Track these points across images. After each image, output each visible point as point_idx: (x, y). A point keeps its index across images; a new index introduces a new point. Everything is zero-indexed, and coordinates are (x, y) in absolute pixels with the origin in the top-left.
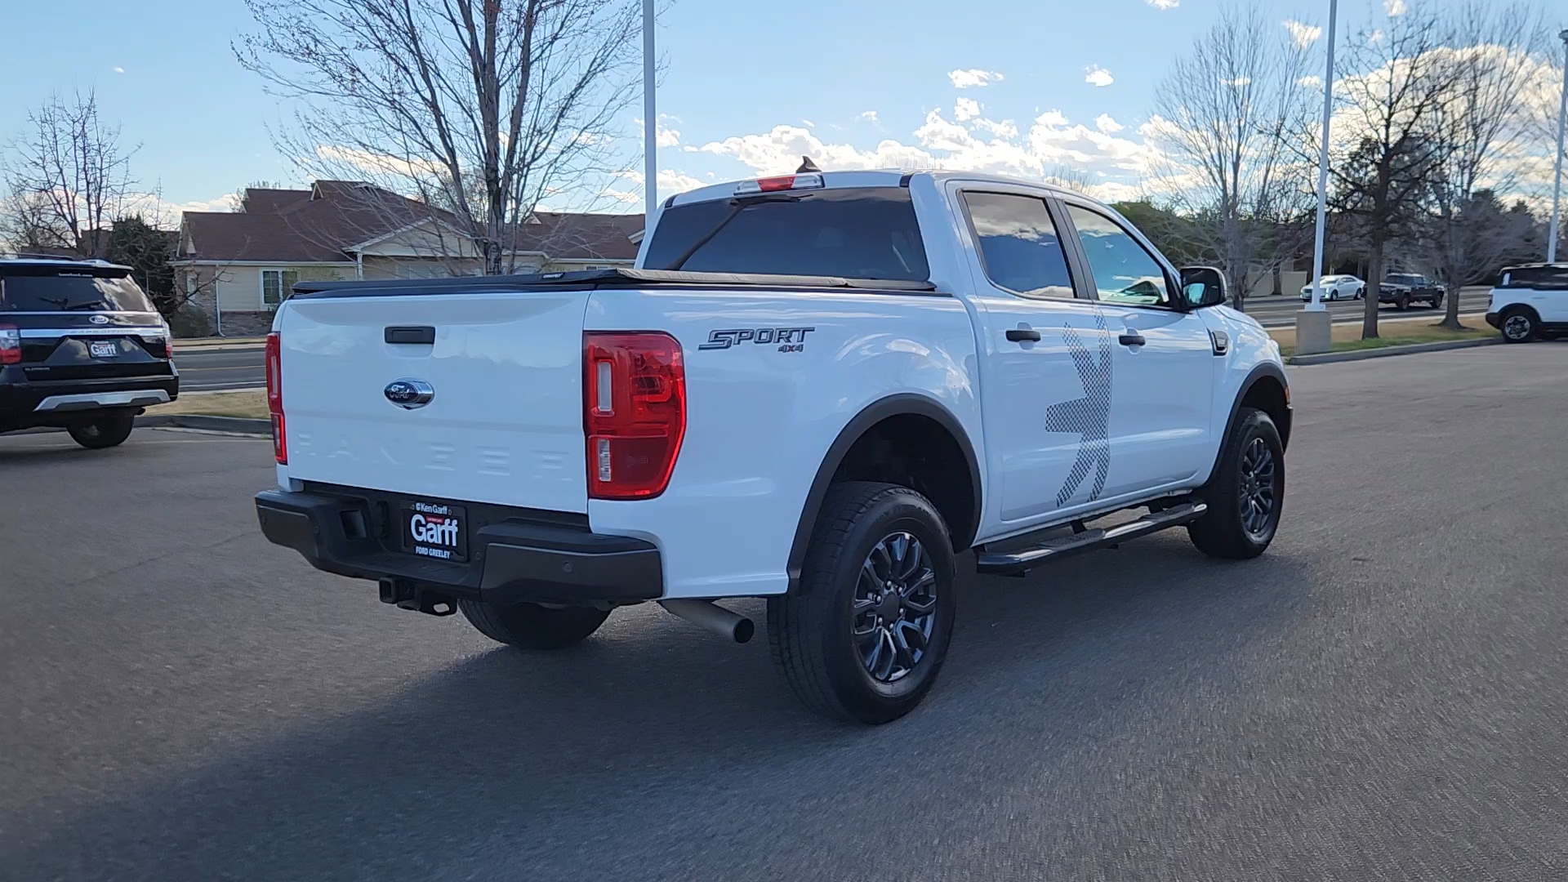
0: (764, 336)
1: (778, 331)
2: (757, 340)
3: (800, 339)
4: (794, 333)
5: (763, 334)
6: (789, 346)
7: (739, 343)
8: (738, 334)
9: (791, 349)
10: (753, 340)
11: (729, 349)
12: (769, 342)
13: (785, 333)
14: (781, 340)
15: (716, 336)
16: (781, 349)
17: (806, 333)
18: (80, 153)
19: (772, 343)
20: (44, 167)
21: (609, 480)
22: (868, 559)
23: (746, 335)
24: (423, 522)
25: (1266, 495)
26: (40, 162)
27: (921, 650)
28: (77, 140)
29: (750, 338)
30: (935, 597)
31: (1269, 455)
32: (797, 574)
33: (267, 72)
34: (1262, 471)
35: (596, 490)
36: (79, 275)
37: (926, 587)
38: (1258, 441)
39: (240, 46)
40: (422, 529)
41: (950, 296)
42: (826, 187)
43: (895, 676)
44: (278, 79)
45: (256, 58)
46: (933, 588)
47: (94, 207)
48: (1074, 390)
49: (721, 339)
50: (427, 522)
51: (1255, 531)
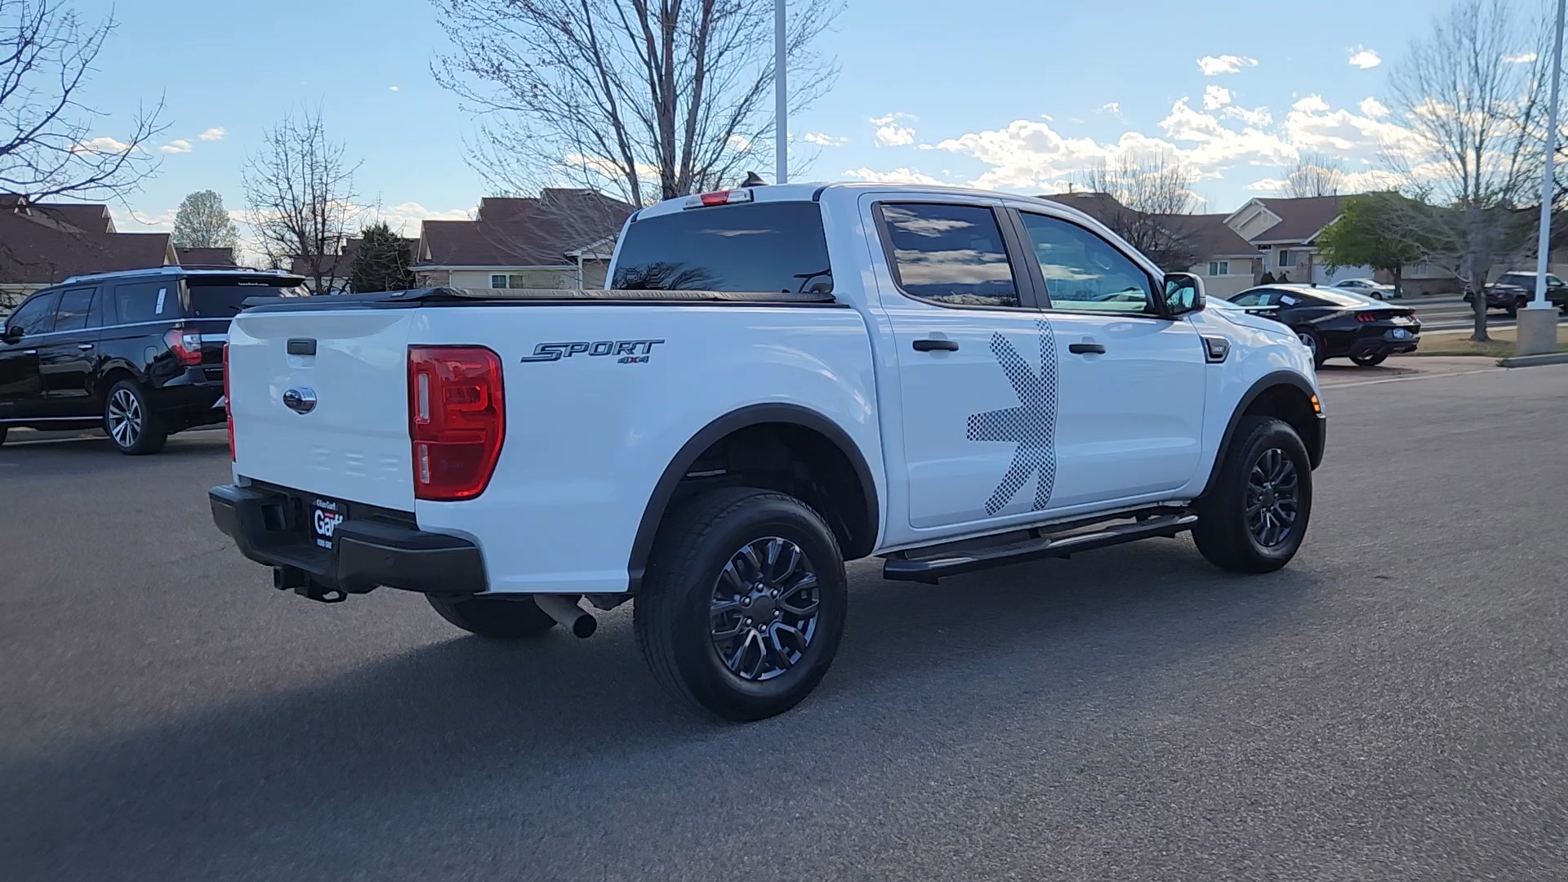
0: (601, 349)
1: (619, 344)
2: (592, 352)
3: (645, 351)
4: (638, 345)
5: (600, 347)
6: (632, 358)
7: (570, 355)
8: (569, 348)
9: (634, 360)
10: (587, 352)
11: (558, 361)
12: (607, 354)
13: (627, 346)
14: (622, 352)
15: (543, 349)
16: (622, 361)
17: (653, 345)
18: (307, 170)
19: (610, 355)
20: (277, 184)
21: (428, 482)
22: (730, 562)
23: (579, 347)
24: (322, 517)
25: (1287, 508)
26: (274, 179)
27: (800, 651)
28: (305, 158)
29: (584, 351)
30: (818, 600)
31: (1289, 465)
32: (640, 574)
33: (463, 90)
34: (1283, 482)
35: (421, 492)
36: (256, 284)
37: (809, 591)
38: (1274, 452)
39: (438, 66)
40: (322, 523)
41: (848, 307)
42: (756, 201)
43: (764, 677)
44: (472, 97)
45: (452, 76)
46: (815, 592)
47: (319, 219)
48: (1008, 399)
49: (548, 352)
50: (325, 517)
51: (1271, 544)
